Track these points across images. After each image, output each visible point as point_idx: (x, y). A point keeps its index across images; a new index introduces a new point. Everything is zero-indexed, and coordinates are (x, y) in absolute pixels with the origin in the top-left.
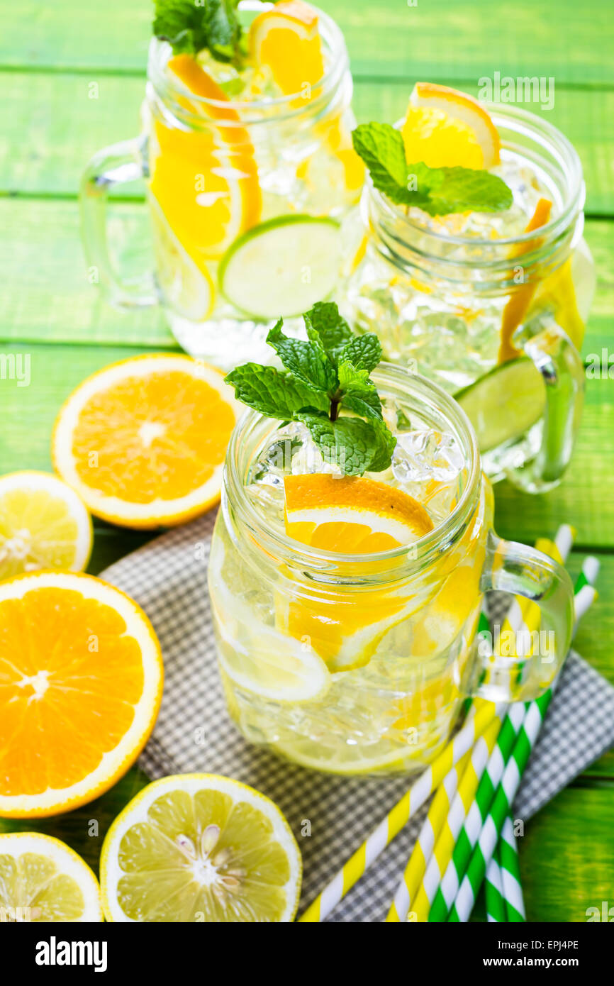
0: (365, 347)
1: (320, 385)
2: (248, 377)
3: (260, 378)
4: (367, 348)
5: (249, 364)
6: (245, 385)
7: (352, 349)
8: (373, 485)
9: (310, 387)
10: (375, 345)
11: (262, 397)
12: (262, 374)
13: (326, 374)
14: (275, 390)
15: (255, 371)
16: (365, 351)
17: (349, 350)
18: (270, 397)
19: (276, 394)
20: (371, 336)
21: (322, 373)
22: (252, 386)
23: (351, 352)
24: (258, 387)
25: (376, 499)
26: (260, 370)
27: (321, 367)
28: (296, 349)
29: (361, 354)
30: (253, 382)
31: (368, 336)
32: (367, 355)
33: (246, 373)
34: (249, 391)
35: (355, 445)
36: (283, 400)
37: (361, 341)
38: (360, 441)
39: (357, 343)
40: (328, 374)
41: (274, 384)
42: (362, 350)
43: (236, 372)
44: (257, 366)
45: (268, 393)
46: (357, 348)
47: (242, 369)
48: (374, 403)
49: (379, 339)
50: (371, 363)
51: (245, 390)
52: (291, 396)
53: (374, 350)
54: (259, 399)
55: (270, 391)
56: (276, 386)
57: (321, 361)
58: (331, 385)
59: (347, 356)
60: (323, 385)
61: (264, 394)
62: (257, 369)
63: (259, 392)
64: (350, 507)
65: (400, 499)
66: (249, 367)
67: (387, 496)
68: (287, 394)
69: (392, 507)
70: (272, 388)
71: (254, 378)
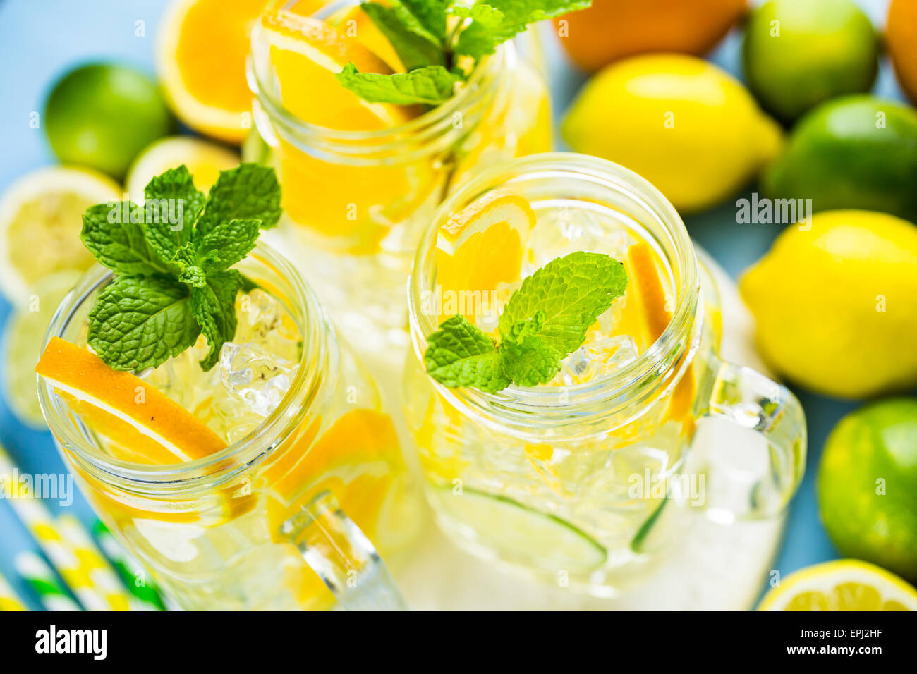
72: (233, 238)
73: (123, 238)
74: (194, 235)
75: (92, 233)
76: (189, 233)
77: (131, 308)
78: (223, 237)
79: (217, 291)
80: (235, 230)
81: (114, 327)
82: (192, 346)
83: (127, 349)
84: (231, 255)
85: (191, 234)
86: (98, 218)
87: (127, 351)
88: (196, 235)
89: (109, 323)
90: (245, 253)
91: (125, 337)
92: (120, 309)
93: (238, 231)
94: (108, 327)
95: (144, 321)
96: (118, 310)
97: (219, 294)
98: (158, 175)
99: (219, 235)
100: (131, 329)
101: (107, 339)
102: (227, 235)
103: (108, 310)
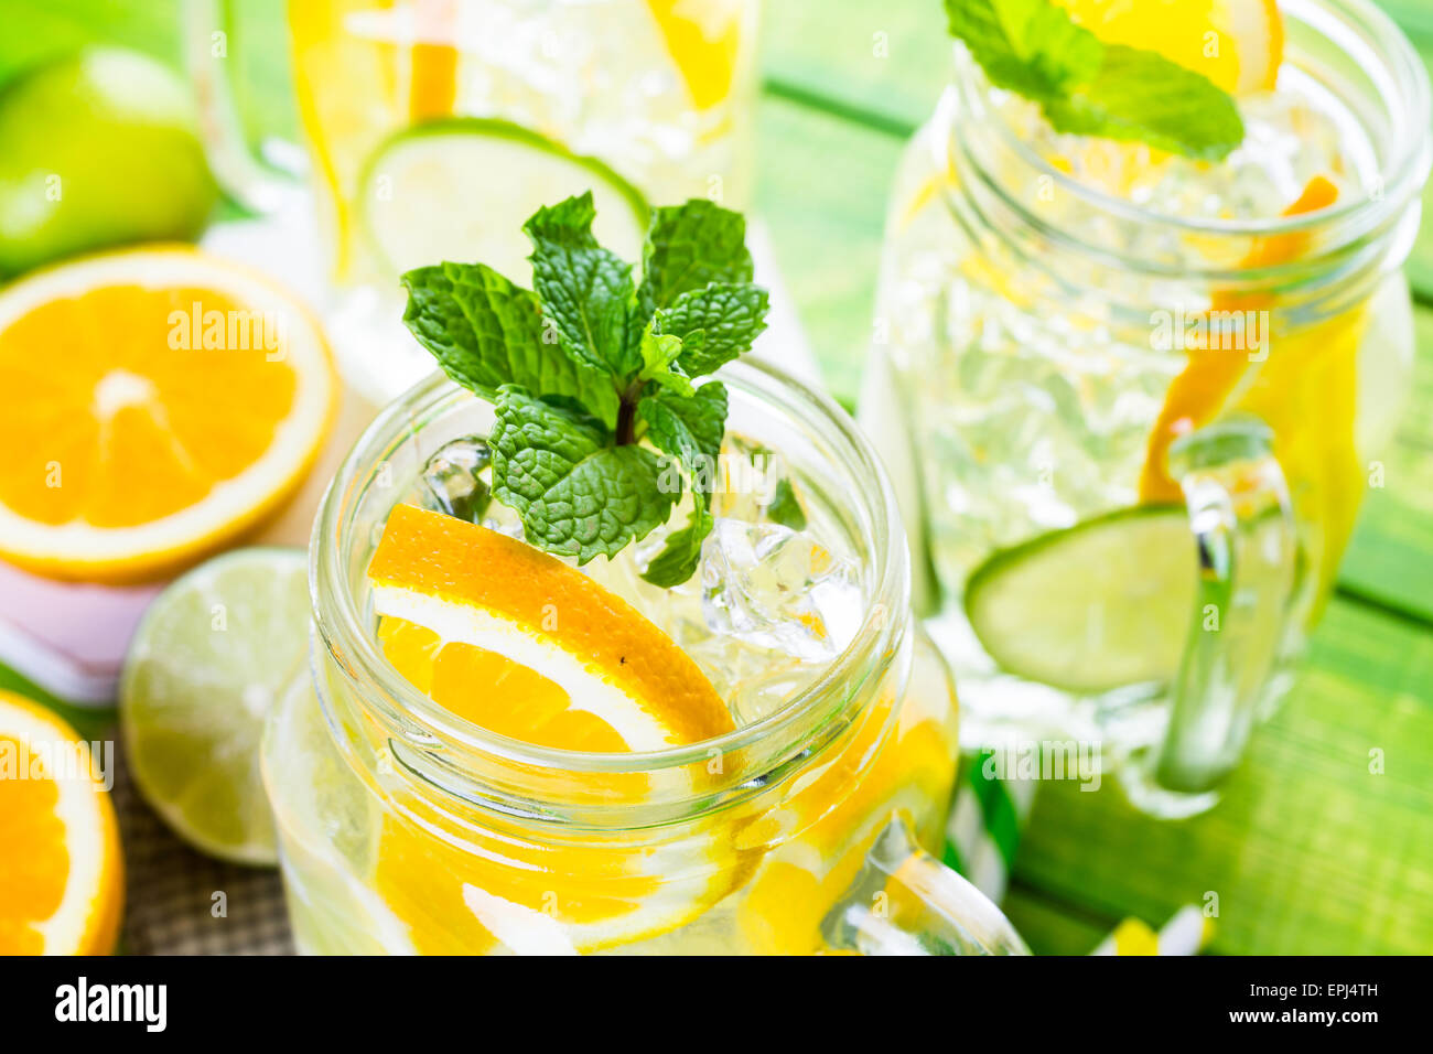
0: (736, 308)
1: (606, 357)
2: (464, 291)
3: (495, 306)
4: (737, 313)
5: (478, 266)
6: (448, 304)
7: (703, 304)
8: (595, 596)
9: (572, 351)
10: (757, 311)
11: (482, 347)
12: (504, 299)
13: (625, 338)
14: (521, 344)
15: (489, 288)
16: (729, 317)
17: (695, 302)
18: (505, 355)
19: (521, 355)
20: (757, 292)
21: (617, 333)
22: (468, 315)
23: (697, 308)
24: (482, 322)
25: (588, 629)
26: (502, 288)
27: (621, 320)
28: (600, 271)
29: (718, 321)
30: (473, 306)
31: (752, 289)
32: (729, 326)
33: (464, 281)
34: (452, 321)
35: (611, 502)
36: (534, 372)
37: (733, 296)
38: (630, 500)
39: (722, 297)
40: (631, 340)
41: (523, 331)
42: (724, 313)
43: (440, 270)
44: (498, 279)
45: (500, 345)
46: (714, 305)
47: (457, 270)
48: (705, 434)
49: (770, 302)
50: (731, 346)
51: (442, 315)
52: (557, 371)
53: (751, 320)
54: (472, 346)
55: (508, 342)
56: (528, 334)
57: (625, 307)
58: (627, 368)
59: (683, 314)
60: (612, 359)
61: (489, 342)
62: (494, 283)
63: (480, 335)
64: (514, 623)
65: (656, 651)
66: (476, 273)
67: (618, 632)
68: (546, 363)
69: (622, 661)
70: (514, 337)
71: (480, 299)
72: (717, 315)
73: (469, 337)
74: (631, 314)
75: (421, 319)
76: (621, 308)
77: (544, 441)
78: (699, 313)
79: (690, 420)
80: (718, 301)
81: (527, 470)
82: (665, 522)
83: (558, 516)
84: (719, 346)
85: (626, 314)
86: (424, 294)
87: (557, 520)
88: (637, 314)
89: (519, 461)
90: (747, 342)
91: (548, 494)
92: (529, 439)
93: (724, 304)
94: (519, 469)
95: (568, 471)
96: (526, 442)
97: (695, 425)
98: (550, 205)
99: (689, 309)
100: (554, 482)
101: (523, 491)
102: (704, 310)
103: (514, 436)
